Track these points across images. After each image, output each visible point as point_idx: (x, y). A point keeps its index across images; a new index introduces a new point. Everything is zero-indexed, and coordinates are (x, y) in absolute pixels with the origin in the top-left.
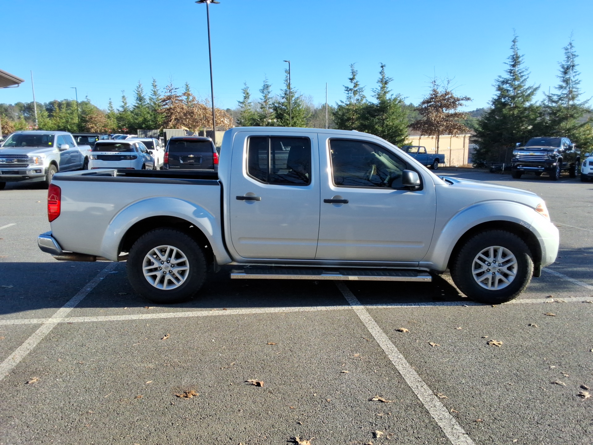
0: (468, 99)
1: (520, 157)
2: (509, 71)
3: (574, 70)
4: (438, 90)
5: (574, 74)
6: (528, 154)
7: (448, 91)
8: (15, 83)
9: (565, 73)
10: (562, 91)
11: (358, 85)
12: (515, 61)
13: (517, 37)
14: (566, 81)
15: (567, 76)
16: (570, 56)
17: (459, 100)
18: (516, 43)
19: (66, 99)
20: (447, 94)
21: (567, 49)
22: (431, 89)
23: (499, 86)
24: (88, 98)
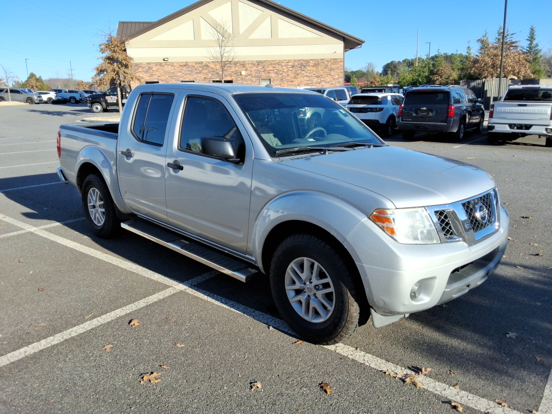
8: (359, 44)
19: (445, 53)
24: (439, 51)
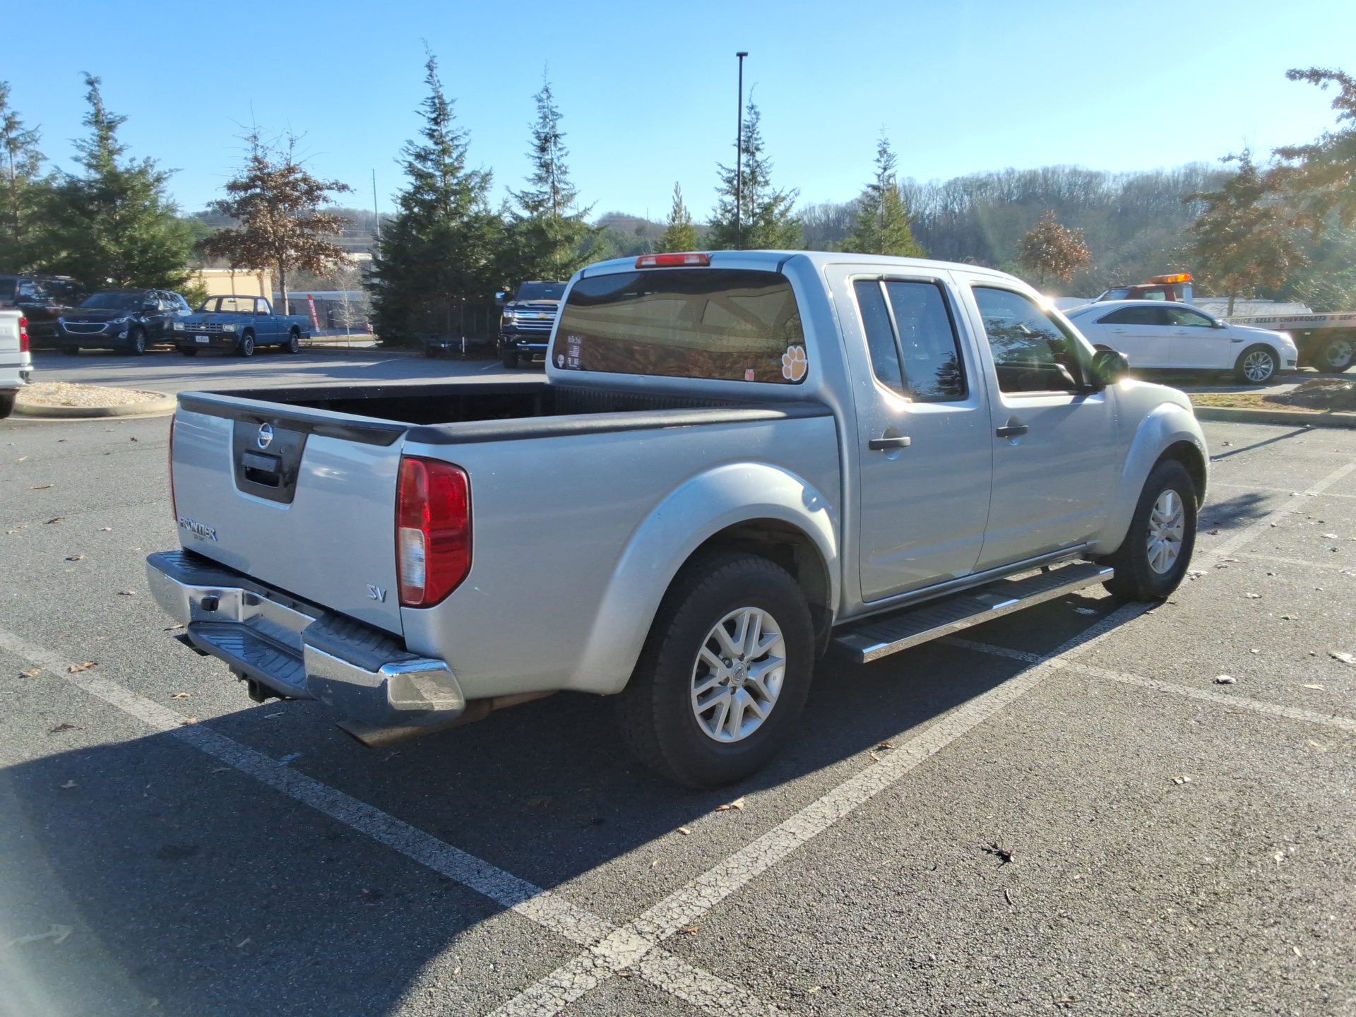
0: (343, 188)
1: (519, 323)
2: (427, 131)
3: (559, 146)
4: (267, 160)
5: (559, 153)
6: (535, 316)
7: (292, 165)
9: (543, 149)
10: (541, 187)
11: (19, 123)
12: (440, 112)
13: (434, 57)
14: (545, 166)
15: (547, 157)
16: (549, 116)
17: (321, 189)
18: (435, 72)
20: (291, 170)
21: (540, 101)
22: (250, 156)
23: (411, 164)
